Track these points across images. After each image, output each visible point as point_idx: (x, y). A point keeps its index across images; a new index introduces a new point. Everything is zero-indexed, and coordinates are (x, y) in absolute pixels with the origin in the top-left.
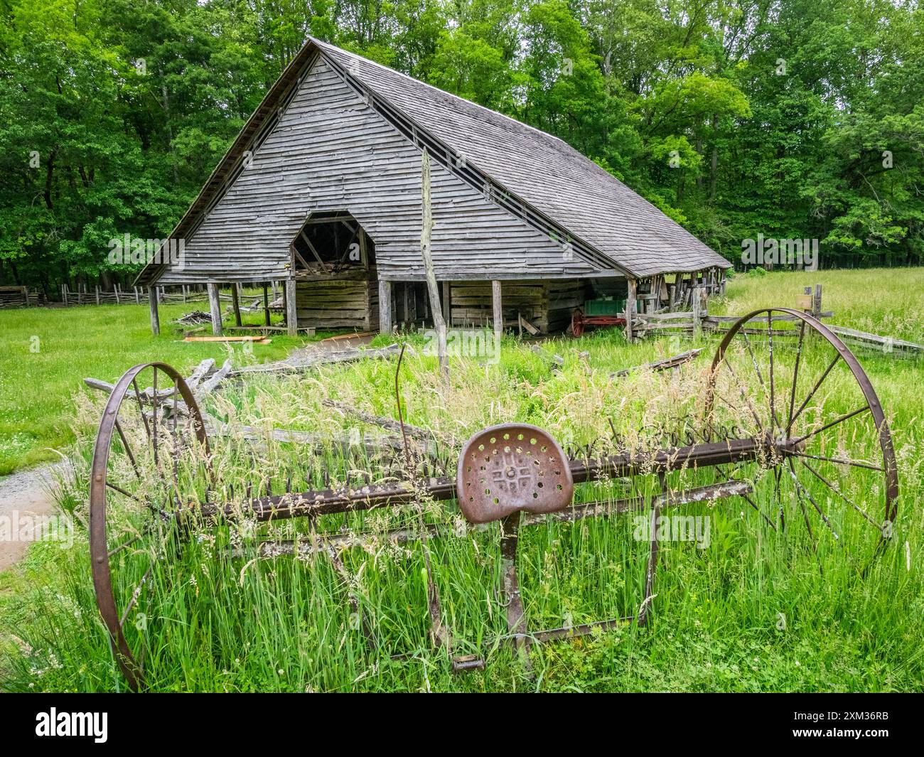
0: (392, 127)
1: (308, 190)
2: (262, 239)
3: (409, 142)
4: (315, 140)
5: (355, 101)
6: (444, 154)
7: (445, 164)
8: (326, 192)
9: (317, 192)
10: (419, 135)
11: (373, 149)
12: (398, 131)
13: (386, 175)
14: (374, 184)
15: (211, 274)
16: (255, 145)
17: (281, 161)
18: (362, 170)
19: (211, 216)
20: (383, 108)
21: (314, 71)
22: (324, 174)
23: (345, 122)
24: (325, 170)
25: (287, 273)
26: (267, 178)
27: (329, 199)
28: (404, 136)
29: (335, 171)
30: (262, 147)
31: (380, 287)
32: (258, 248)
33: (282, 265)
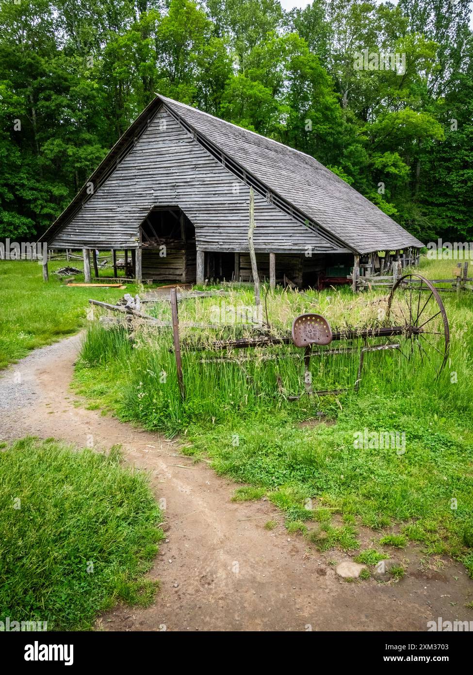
0: (209, 154)
1: (153, 191)
2: (120, 222)
3: (220, 164)
4: (158, 160)
5: (185, 136)
6: (242, 173)
7: (242, 179)
8: (164, 193)
9: (158, 193)
10: (226, 160)
11: (196, 167)
12: (212, 157)
13: (204, 184)
14: (196, 190)
15: (85, 243)
16: (118, 161)
17: (135, 172)
18: (188, 180)
19: (86, 206)
20: (202, 140)
21: (159, 116)
22: (163, 182)
23: (178, 149)
24: (164, 180)
25: (137, 244)
26: (125, 183)
27: (166, 197)
28: (216, 160)
29: (170, 180)
30: (123, 162)
31: (198, 254)
32: (117, 227)
33: (134, 239)
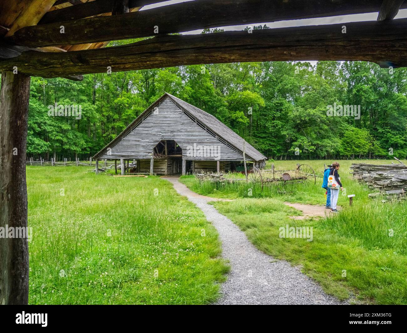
0: (189, 119)
1: (161, 133)
2: (143, 146)
3: (194, 123)
4: (164, 120)
5: (178, 111)
6: (204, 127)
7: (205, 130)
8: (167, 134)
9: (164, 134)
10: (197, 121)
11: (183, 124)
12: (191, 120)
13: (187, 131)
14: (183, 133)
15: (123, 156)
16: (143, 119)
17: (152, 125)
18: (179, 129)
19: (124, 139)
20: (186, 113)
21: (165, 101)
22: (166, 129)
23: (174, 116)
24: (167, 128)
25: (152, 157)
26: (146, 129)
27: (168, 136)
28: (193, 121)
29: (170, 129)
30: (145, 120)
31: (183, 162)
32: (141, 149)
33: (150, 154)
